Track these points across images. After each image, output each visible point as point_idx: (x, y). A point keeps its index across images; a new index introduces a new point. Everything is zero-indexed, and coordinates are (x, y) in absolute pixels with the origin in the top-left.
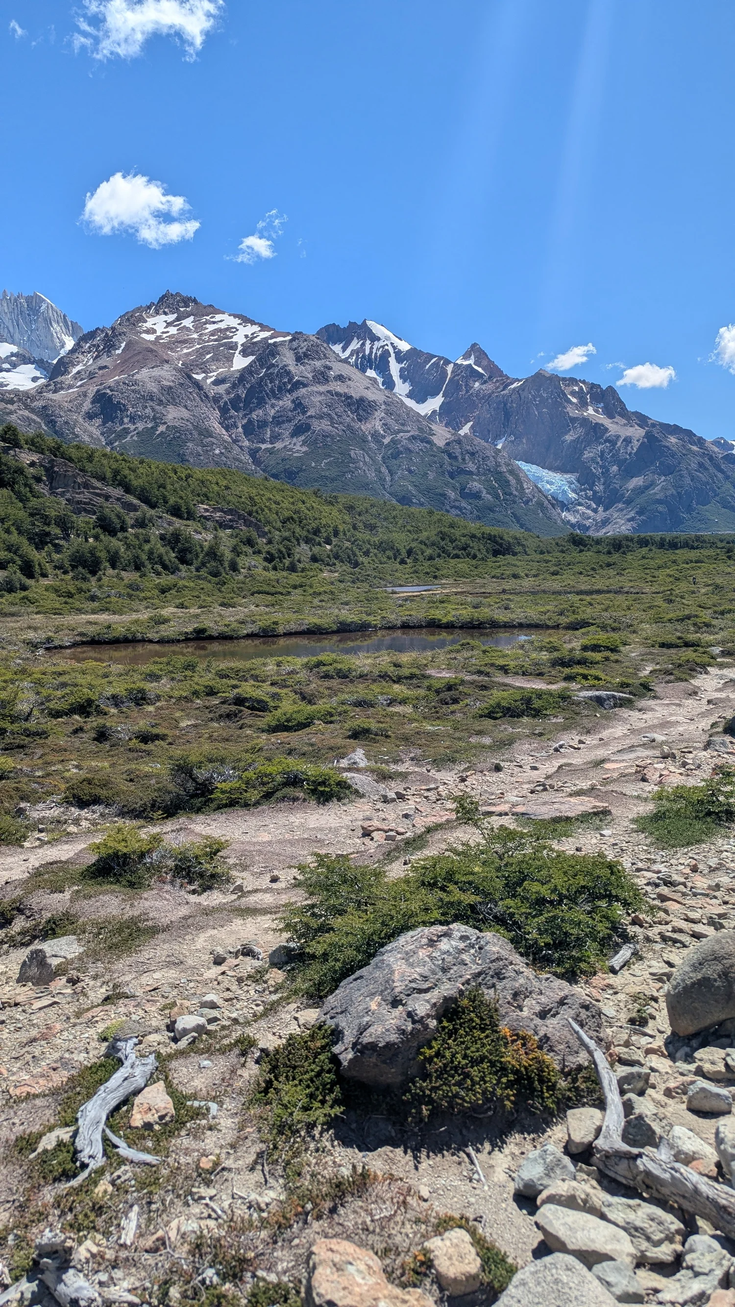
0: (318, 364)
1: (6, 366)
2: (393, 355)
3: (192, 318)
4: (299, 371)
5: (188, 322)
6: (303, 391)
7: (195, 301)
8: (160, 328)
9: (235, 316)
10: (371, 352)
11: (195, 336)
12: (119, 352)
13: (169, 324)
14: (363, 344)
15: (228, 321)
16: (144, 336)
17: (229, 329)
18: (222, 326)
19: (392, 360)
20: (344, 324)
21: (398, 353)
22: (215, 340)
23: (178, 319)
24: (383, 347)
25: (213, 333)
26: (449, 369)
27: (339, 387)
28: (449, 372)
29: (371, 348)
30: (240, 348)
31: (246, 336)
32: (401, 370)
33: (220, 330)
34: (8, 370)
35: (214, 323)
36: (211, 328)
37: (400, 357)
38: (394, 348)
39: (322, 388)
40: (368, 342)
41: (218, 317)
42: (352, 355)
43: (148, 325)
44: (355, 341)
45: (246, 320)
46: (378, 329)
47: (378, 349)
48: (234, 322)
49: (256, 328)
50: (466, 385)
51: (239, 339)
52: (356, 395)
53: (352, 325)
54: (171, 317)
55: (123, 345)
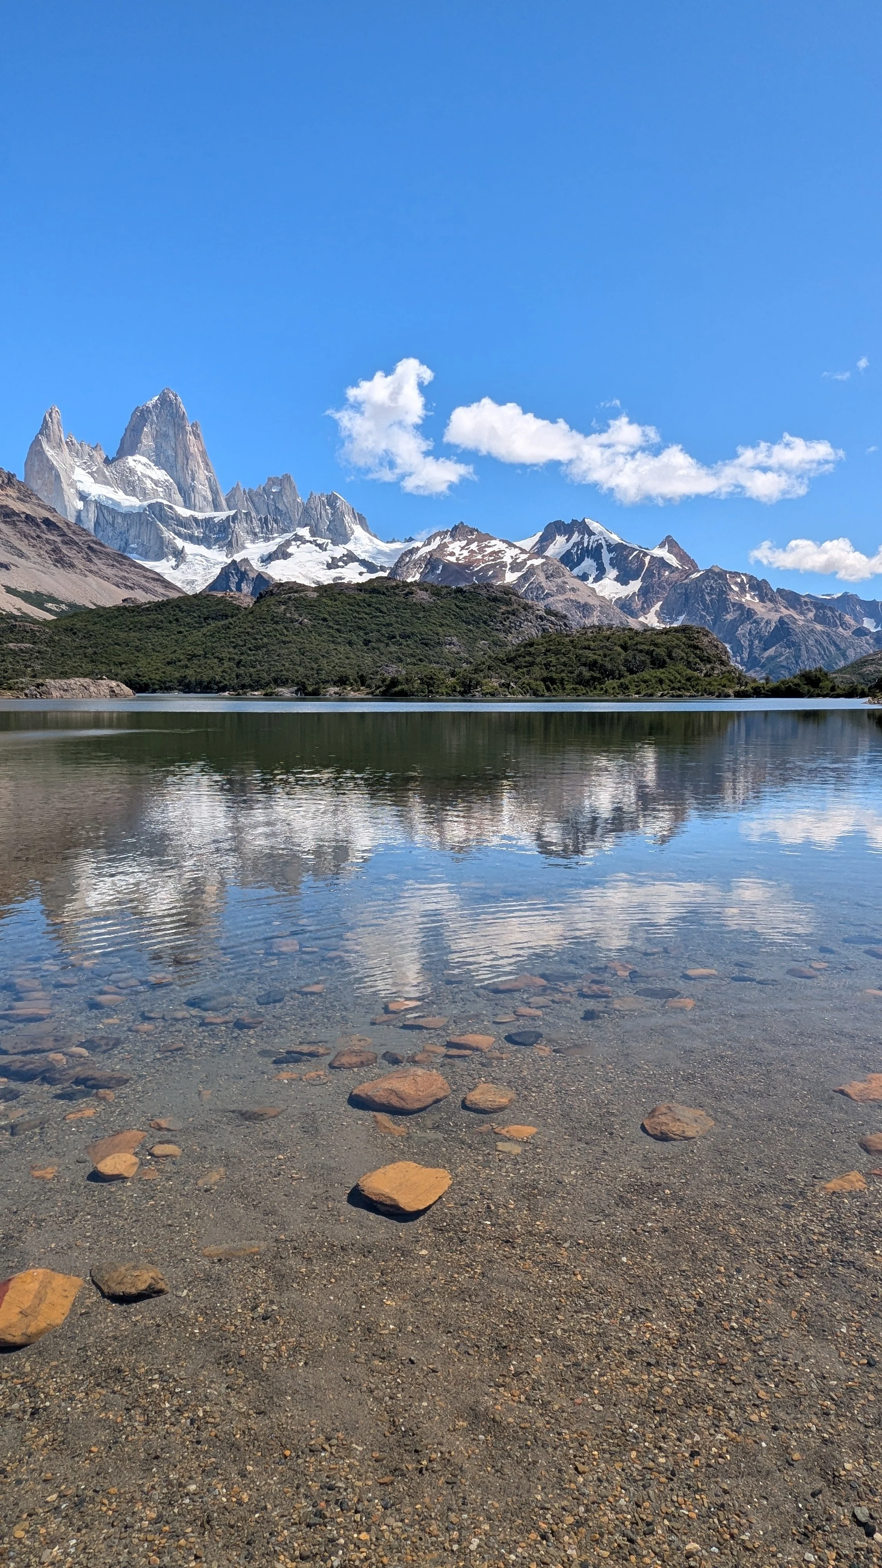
0: (559, 581)
1: (341, 564)
2: (605, 547)
3: (476, 543)
4: (548, 586)
5: (474, 546)
6: (551, 599)
7: (477, 530)
8: (457, 551)
9: (504, 541)
10: (588, 545)
11: (479, 557)
12: (439, 572)
13: (463, 548)
14: (582, 538)
15: (498, 545)
16: (449, 558)
17: (500, 551)
18: (496, 549)
19: (604, 551)
20: (568, 521)
21: (609, 546)
22: (492, 560)
23: (467, 544)
24: (597, 541)
25: (491, 554)
26: (647, 560)
27: (571, 596)
28: (647, 563)
29: (589, 542)
30: (509, 566)
31: (512, 557)
32: (611, 559)
33: (494, 552)
34: (343, 567)
35: (490, 547)
36: (489, 550)
37: (611, 548)
38: (606, 541)
39: (561, 597)
40: (586, 536)
41: (493, 542)
42: (573, 546)
43: (449, 550)
44: (576, 534)
45: (511, 545)
46: (594, 526)
47: (594, 542)
48: (503, 546)
49: (517, 551)
50: (659, 574)
51: (507, 559)
52: (582, 602)
53: (574, 522)
54: (464, 543)
55: (441, 567)
